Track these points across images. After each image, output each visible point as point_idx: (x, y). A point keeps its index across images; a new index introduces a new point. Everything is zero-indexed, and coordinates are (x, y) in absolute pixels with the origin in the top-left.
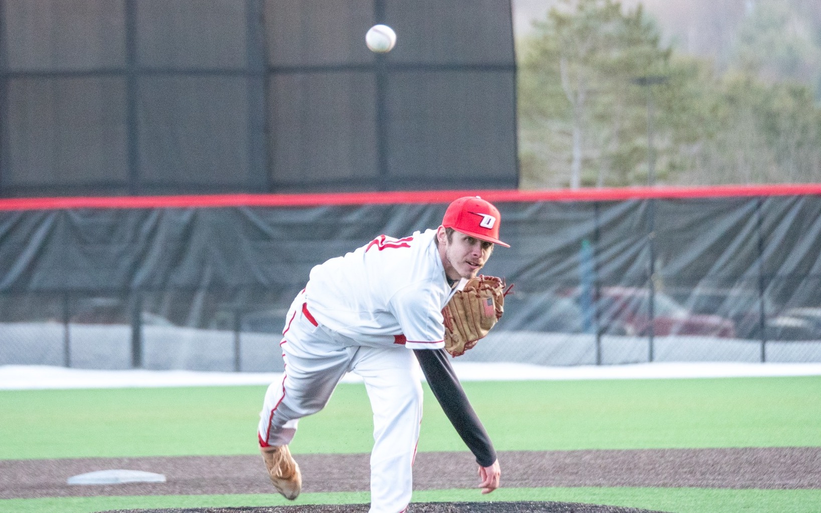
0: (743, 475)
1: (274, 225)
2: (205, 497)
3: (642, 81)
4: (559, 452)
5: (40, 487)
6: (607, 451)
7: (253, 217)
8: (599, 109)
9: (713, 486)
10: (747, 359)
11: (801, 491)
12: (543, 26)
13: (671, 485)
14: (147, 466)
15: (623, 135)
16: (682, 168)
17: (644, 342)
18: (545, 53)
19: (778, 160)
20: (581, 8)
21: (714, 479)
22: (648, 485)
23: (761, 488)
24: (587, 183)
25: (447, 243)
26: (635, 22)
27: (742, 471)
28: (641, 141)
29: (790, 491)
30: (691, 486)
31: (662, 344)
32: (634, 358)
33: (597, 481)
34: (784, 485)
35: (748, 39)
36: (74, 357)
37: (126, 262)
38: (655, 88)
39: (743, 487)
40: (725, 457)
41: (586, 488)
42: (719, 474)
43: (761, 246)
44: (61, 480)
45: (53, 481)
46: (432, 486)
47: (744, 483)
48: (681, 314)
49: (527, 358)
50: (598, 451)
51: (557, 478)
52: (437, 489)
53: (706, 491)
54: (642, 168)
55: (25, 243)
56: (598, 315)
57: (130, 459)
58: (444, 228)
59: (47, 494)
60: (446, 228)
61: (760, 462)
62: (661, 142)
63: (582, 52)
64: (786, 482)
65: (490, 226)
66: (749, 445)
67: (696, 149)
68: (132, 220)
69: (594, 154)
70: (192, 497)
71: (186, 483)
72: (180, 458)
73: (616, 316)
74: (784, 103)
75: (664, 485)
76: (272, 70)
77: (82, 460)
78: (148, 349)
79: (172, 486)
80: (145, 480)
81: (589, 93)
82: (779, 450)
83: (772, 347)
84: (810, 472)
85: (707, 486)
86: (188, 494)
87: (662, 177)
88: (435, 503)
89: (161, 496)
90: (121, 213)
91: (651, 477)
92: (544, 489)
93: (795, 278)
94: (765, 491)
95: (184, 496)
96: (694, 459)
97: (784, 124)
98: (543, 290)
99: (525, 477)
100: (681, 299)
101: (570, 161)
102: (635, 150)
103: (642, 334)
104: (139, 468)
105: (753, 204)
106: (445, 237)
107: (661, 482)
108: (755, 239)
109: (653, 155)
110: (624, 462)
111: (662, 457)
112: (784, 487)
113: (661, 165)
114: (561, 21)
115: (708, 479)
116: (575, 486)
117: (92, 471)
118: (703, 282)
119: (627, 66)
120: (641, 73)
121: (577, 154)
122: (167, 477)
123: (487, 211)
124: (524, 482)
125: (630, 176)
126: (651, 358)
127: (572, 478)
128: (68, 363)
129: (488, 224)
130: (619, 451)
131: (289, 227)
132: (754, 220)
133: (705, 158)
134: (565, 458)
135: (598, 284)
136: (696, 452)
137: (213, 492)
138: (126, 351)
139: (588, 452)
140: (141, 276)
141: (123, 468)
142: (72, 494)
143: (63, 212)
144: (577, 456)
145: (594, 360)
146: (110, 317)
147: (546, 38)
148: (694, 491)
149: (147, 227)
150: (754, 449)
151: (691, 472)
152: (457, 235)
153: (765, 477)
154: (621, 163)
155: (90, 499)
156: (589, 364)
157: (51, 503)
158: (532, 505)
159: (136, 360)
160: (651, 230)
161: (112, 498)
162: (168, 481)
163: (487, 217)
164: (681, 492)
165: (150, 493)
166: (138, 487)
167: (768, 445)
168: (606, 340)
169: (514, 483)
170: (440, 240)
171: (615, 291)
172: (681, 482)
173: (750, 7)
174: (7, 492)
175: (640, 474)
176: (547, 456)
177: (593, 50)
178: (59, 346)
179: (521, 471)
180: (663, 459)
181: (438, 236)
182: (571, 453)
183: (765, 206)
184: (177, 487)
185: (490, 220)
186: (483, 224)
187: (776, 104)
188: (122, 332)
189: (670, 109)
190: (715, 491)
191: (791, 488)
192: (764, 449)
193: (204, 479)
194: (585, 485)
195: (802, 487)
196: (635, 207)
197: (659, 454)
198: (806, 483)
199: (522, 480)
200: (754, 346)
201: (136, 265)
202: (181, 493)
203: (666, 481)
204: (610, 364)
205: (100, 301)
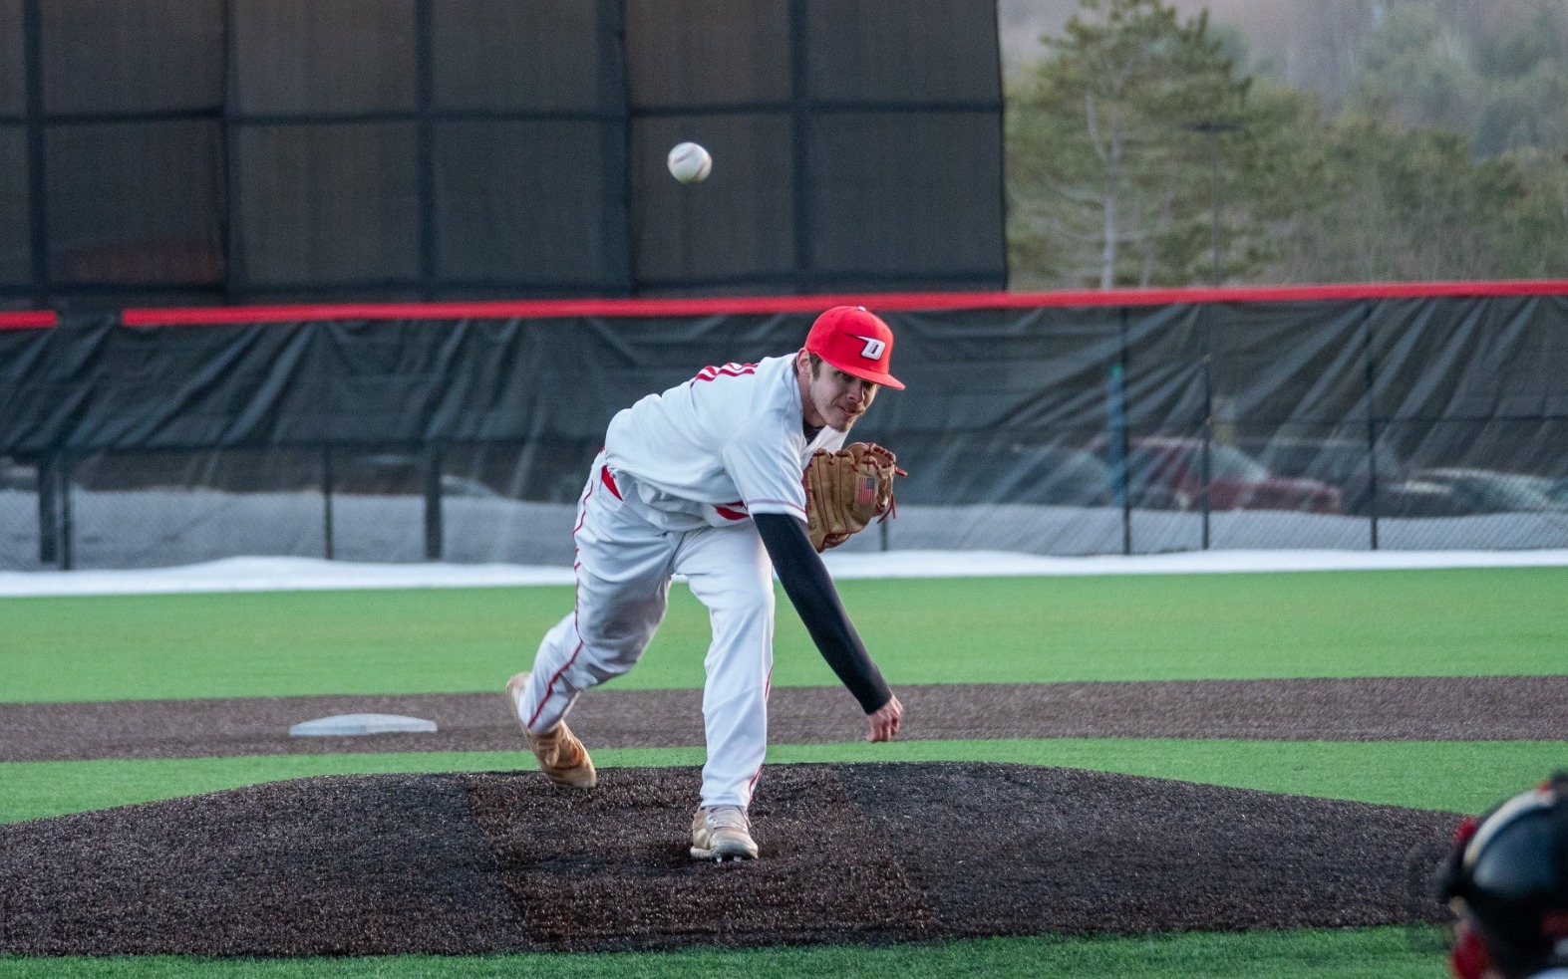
0: (1304, 721)
1: (638, 346)
2: (490, 754)
3: (1205, 127)
4: (1036, 686)
5: (248, 739)
6: (1108, 684)
7: (609, 334)
8: (1144, 169)
9: (1256, 737)
10: (1349, 545)
11: (1385, 744)
12: (1060, 44)
13: (1193, 735)
14: (414, 708)
15: (1178, 208)
16: (1269, 257)
17: (1196, 519)
18: (1061, 83)
19: (1416, 246)
20: (1116, 16)
21: (1258, 727)
22: (1159, 735)
23: (1326, 739)
24: (1123, 280)
25: (811, 375)
26: (1197, 37)
27: (1304, 713)
28: (1205, 217)
29: (1370, 744)
30: (1221, 737)
31: (1223, 522)
32: (1180, 543)
33: (1083, 730)
34: (1362, 735)
35: (1376, 64)
36: (337, 543)
37: (418, 400)
38: (1226, 136)
39: (1300, 738)
40: (1284, 691)
41: (1064, 740)
42: (1268, 719)
43: (1370, 374)
44: (280, 729)
45: (267, 730)
46: (834, 738)
47: (1302, 732)
48: (1257, 475)
49: (1020, 544)
50: (1096, 683)
51: (1025, 725)
52: (841, 742)
53: (1243, 745)
54: (1207, 257)
55: (264, 373)
56: (1126, 479)
57: (393, 698)
58: (807, 352)
59: (257, 751)
60: (810, 354)
61: (1335, 700)
62: (1236, 218)
63: (1118, 83)
64: (1367, 730)
65: (877, 355)
66: (1322, 675)
67: (1289, 228)
68: (426, 338)
69: (1137, 235)
70: (471, 754)
71: (467, 733)
72: (467, 697)
73: (1153, 479)
74: (1425, 159)
75: (1182, 736)
76: (637, 112)
77: (320, 698)
78: (450, 531)
79: (446, 738)
80: (407, 729)
81: (1128, 144)
82: (1366, 682)
83: (1386, 525)
84: (1405, 715)
85: (1246, 736)
86: (465, 750)
87: (1237, 271)
88: (803, 765)
89: (425, 754)
90: (408, 327)
91: (1166, 722)
92: (1000, 741)
93: (1423, 422)
94: (1333, 745)
95: (461, 754)
96: (1237, 695)
97: (1427, 191)
98: (1045, 441)
99: (977, 723)
100: (1254, 452)
101: (1101, 245)
102: (1198, 229)
103: (1193, 507)
104: (403, 712)
105: (1359, 311)
106: (809, 367)
107: (1178, 731)
108: (1361, 364)
109: (1225, 236)
110: (1130, 700)
111: (1188, 693)
112: (1362, 738)
113: (1236, 255)
114: (1085, 37)
115: (1251, 726)
116: (1048, 737)
117: (330, 714)
118: (1283, 428)
119: (1187, 103)
120: (1206, 114)
121: (1111, 236)
122: (437, 723)
123: (873, 333)
124: (973, 731)
125: (1190, 269)
126: (1206, 545)
127: (1048, 724)
128: (330, 554)
129: (874, 352)
130: (1127, 684)
131: (660, 347)
132: (1359, 337)
133: (1307, 240)
134: (1043, 694)
135: (1126, 432)
136: (1242, 685)
137: (505, 748)
138: (417, 534)
139: (1081, 685)
140: (439, 423)
141: (377, 711)
142: (292, 751)
143: (322, 324)
144: (1062, 692)
145: (1121, 547)
146: (395, 483)
147: (1064, 63)
148: (1225, 745)
149: (448, 348)
150: (1330, 680)
151: (1226, 716)
152: (826, 367)
153: (1336, 723)
154: (1175, 250)
155: (317, 758)
156: (1112, 553)
157: (257, 765)
158: (948, 767)
159: (434, 550)
160: (1204, 351)
161: (352, 756)
162: (440, 731)
163: (872, 342)
164: (1204, 747)
165: (410, 748)
166: (393, 741)
167: (1350, 674)
168: (1138, 516)
169: (958, 733)
170: (801, 370)
171: (1152, 441)
172: (1208, 731)
173: (1378, 12)
174: (197, 747)
175: (1150, 718)
176: (1018, 692)
177: (1132, 81)
178: (317, 528)
179: (974, 715)
180: (1189, 696)
181: (798, 364)
182: (1054, 688)
183: (1375, 315)
184: (452, 740)
185: (877, 346)
186: (866, 353)
187: (1415, 161)
188: (413, 506)
189: (1249, 167)
190: (1256, 745)
191: (1371, 740)
192: (1345, 680)
193: (494, 728)
194: (1064, 736)
195: (1387, 738)
196: (1182, 316)
197: (1186, 689)
198: (1395, 732)
199: (971, 727)
200: (1360, 525)
201: (433, 405)
202: (455, 749)
203: (1186, 729)
204: (1145, 553)
205: (389, 460)
